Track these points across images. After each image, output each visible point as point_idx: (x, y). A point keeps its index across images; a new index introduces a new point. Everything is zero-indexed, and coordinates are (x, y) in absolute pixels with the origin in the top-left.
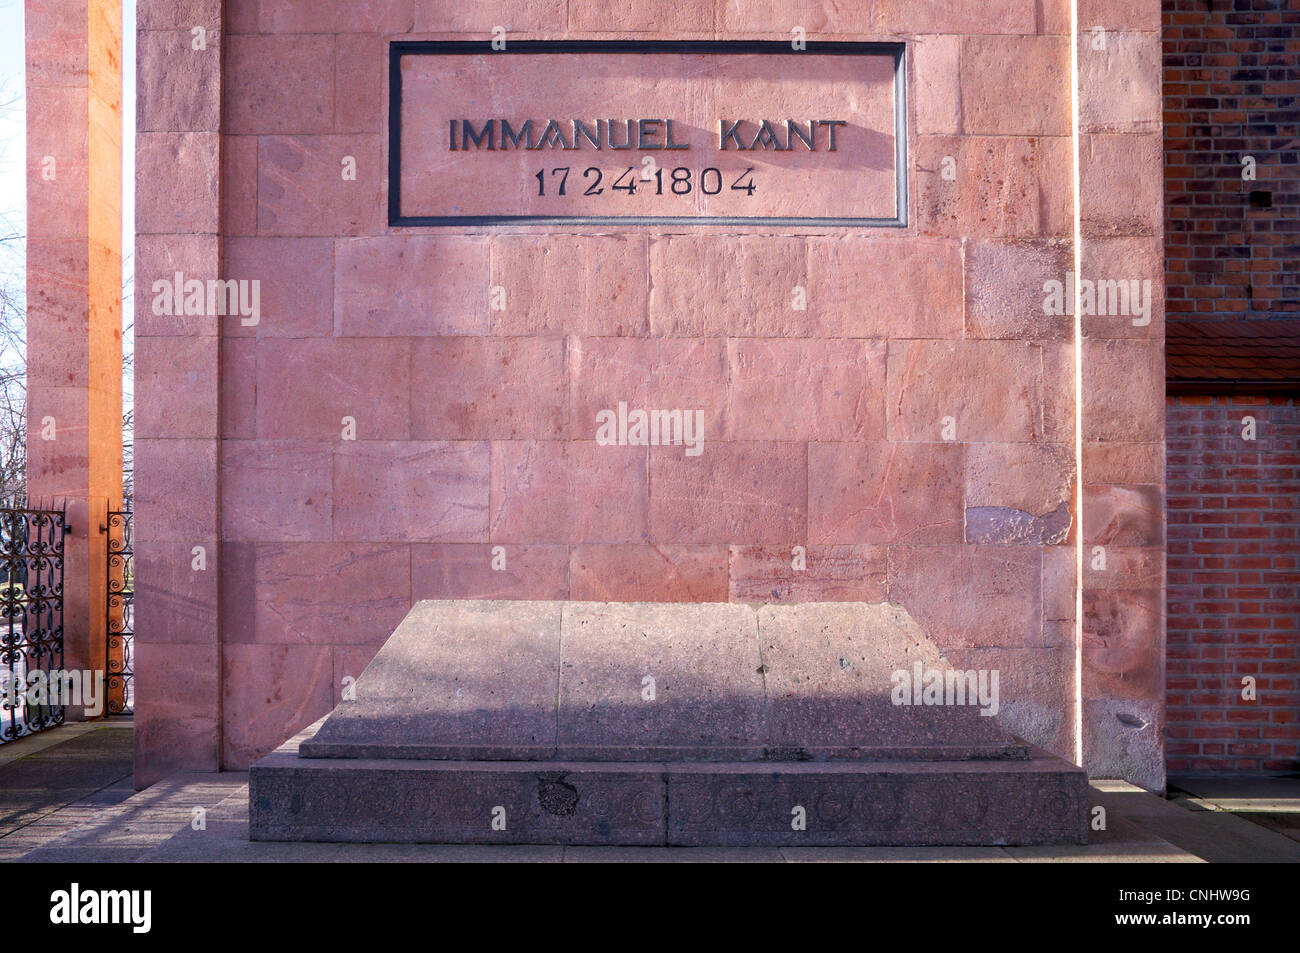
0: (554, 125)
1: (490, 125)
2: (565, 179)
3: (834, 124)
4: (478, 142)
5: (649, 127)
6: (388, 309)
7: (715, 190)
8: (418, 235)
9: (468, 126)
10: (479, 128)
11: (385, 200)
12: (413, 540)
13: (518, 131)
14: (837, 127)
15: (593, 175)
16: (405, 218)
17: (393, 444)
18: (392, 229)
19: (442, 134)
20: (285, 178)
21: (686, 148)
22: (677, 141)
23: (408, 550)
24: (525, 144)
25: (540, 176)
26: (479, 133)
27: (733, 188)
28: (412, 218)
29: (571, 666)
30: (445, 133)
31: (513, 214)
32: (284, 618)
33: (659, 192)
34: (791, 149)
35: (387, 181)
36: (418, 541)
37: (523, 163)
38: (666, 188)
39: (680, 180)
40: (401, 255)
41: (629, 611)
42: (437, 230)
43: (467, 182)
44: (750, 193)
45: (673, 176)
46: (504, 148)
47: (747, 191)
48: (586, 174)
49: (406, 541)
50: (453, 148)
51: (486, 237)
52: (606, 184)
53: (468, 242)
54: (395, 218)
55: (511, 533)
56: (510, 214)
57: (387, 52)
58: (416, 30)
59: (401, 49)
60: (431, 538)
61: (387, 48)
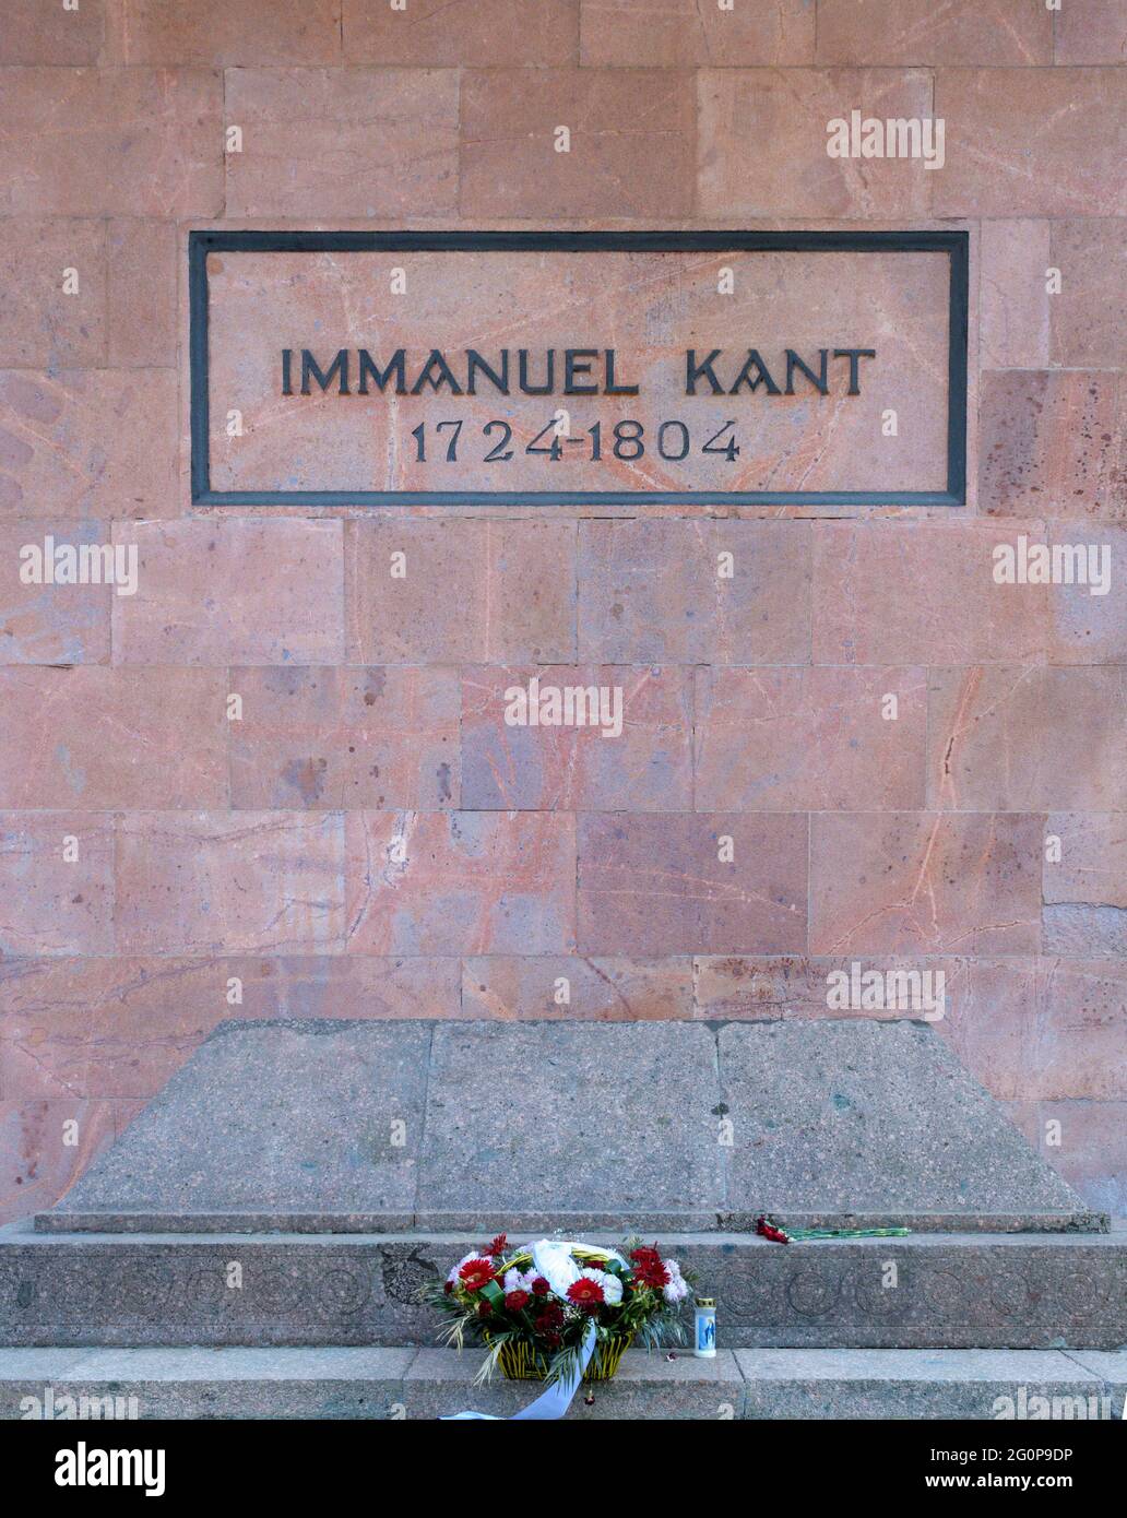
0: (436, 358)
1: (343, 357)
2: (456, 435)
3: (853, 355)
4: (325, 383)
5: (578, 361)
6: (194, 625)
7: (679, 454)
8: (239, 519)
9: (309, 360)
10: (325, 362)
11: (186, 467)
13: (382, 365)
14: (861, 359)
15: (498, 433)
16: (216, 493)
18: (199, 509)
19: (270, 367)
20: (33, 432)
21: (632, 391)
22: (621, 380)
24: (392, 385)
25: (418, 432)
26: (325, 370)
27: (705, 449)
28: (229, 493)
30: (275, 369)
31: (378, 488)
32: (41, 1063)
33: (596, 455)
34: (790, 391)
35: (188, 438)
37: (394, 412)
38: (606, 451)
39: (629, 439)
40: (212, 546)
42: (264, 510)
43: (310, 441)
44: (731, 458)
45: (616, 433)
46: (363, 391)
47: (726, 455)
48: (487, 430)
50: (288, 392)
51: (339, 522)
52: (516, 445)
53: (312, 528)
54: (202, 492)
55: (377, 941)
56: (373, 488)
57: (186, 246)
58: (229, 214)
59: (207, 243)
60: (260, 949)
61: (185, 240)
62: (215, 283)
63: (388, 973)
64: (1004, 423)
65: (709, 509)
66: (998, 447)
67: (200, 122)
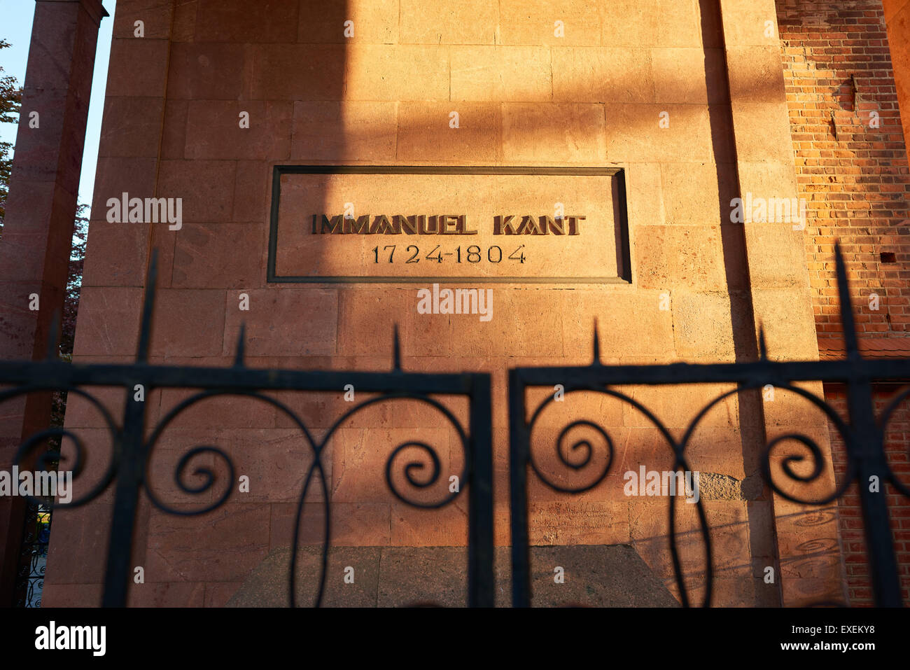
0: (384, 219)
1: (340, 218)
2: (393, 253)
3: (573, 219)
4: (331, 229)
5: (449, 220)
6: (263, 338)
7: (498, 260)
8: (288, 290)
9: (325, 219)
11: (265, 266)
12: (273, 501)
14: (579, 220)
16: (278, 277)
17: (262, 431)
18: (269, 285)
19: (307, 222)
20: (195, 251)
21: (474, 233)
22: (470, 228)
23: (269, 508)
24: (361, 230)
25: (376, 250)
26: (331, 223)
27: (510, 258)
28: (284, 277)
29: (386, 595)
30: (309, 223)
31: (355, 275)
32: (168, 562)
33: (459, 261)
34: (547, 233)
35: (267, 253)
36: (277, 501)
37: (365, 243)
38: (463, 259)
39: (473, 254)
40: (275, 302)
41: (430, 553)
42: (301, 285)
43: (324, 254)
44: (522, 262)
45: (468, 251)
46: (349, 233)
47: (520, 261)
48: (408, 250)
49: (268, 501)
50: (314, 233)
51: (336, 291)
52: (421, 255)
53: (323, 293)
54: (272, 278)
55: (347, 495)
56: (353, 275)
57: (272, 171)
58: (292, 159)
59: (282, 170)
60: (287, 499)
61: (272, 169)
62: (284, 186)
63: (353, 512)
64: (647, 248)
65: (512, 285)
66: (645, 258)
67: (282, 122)
